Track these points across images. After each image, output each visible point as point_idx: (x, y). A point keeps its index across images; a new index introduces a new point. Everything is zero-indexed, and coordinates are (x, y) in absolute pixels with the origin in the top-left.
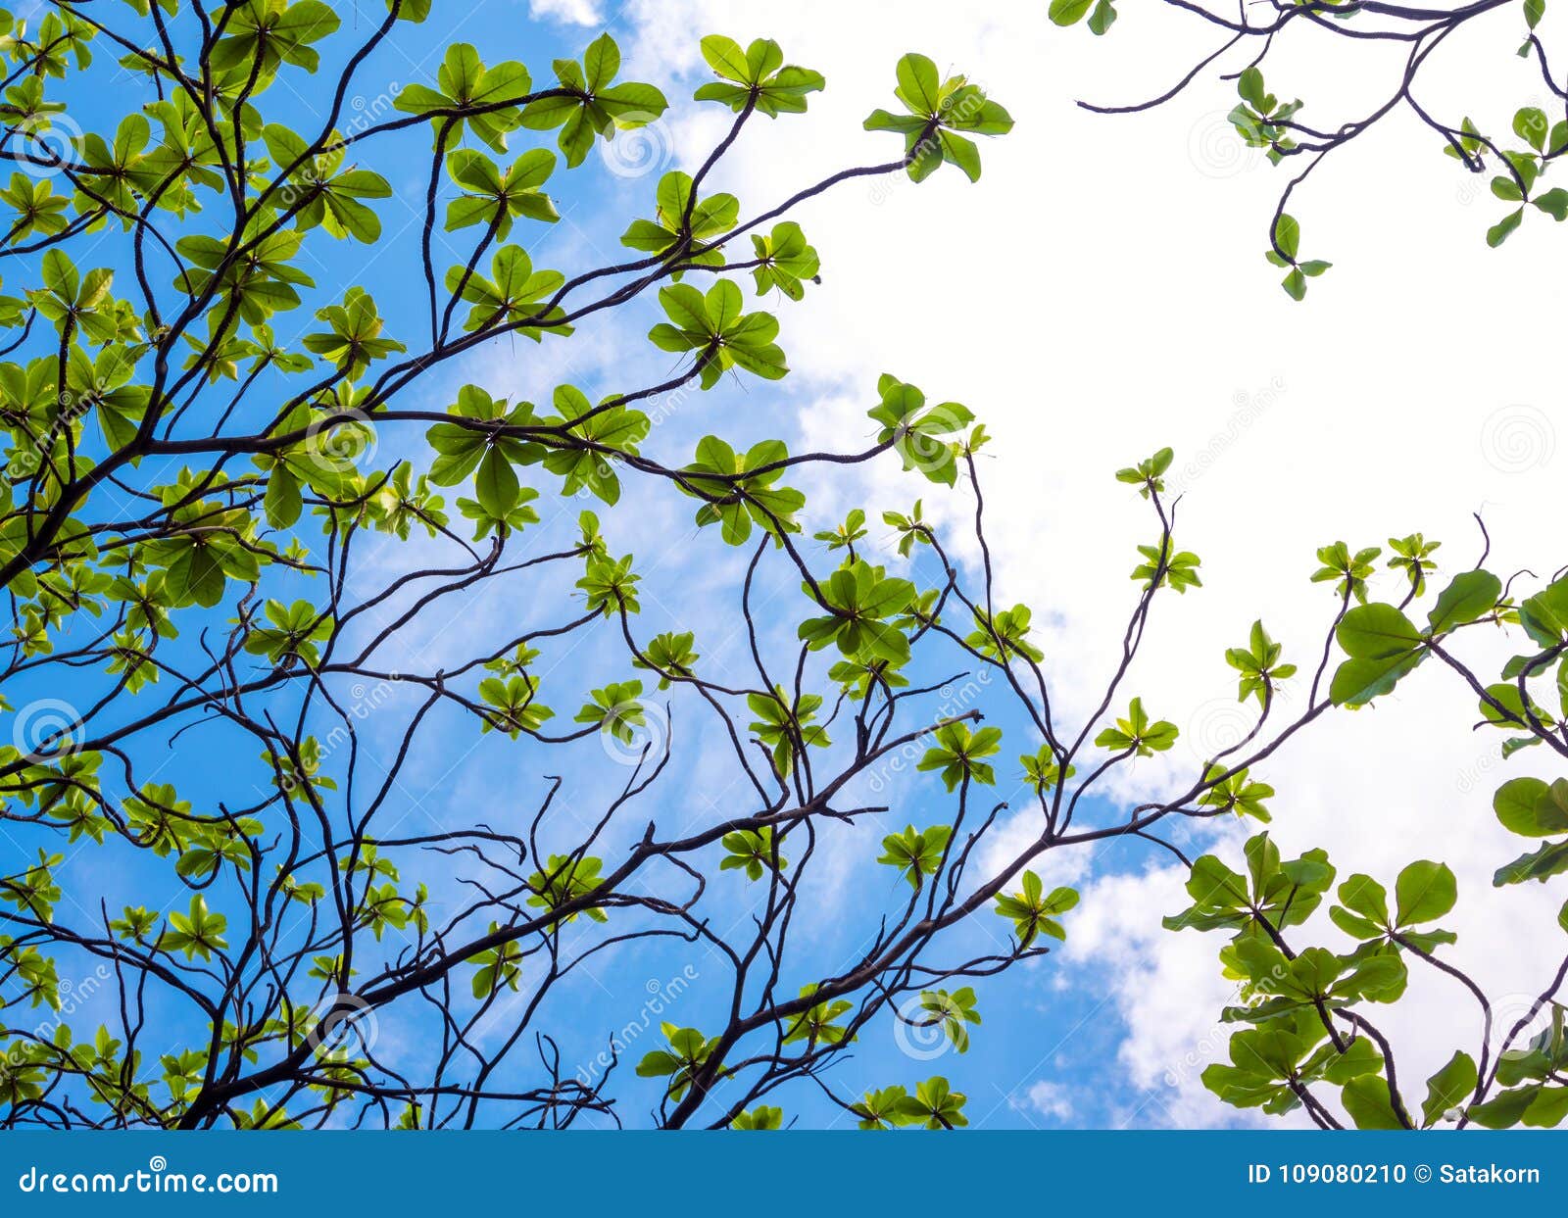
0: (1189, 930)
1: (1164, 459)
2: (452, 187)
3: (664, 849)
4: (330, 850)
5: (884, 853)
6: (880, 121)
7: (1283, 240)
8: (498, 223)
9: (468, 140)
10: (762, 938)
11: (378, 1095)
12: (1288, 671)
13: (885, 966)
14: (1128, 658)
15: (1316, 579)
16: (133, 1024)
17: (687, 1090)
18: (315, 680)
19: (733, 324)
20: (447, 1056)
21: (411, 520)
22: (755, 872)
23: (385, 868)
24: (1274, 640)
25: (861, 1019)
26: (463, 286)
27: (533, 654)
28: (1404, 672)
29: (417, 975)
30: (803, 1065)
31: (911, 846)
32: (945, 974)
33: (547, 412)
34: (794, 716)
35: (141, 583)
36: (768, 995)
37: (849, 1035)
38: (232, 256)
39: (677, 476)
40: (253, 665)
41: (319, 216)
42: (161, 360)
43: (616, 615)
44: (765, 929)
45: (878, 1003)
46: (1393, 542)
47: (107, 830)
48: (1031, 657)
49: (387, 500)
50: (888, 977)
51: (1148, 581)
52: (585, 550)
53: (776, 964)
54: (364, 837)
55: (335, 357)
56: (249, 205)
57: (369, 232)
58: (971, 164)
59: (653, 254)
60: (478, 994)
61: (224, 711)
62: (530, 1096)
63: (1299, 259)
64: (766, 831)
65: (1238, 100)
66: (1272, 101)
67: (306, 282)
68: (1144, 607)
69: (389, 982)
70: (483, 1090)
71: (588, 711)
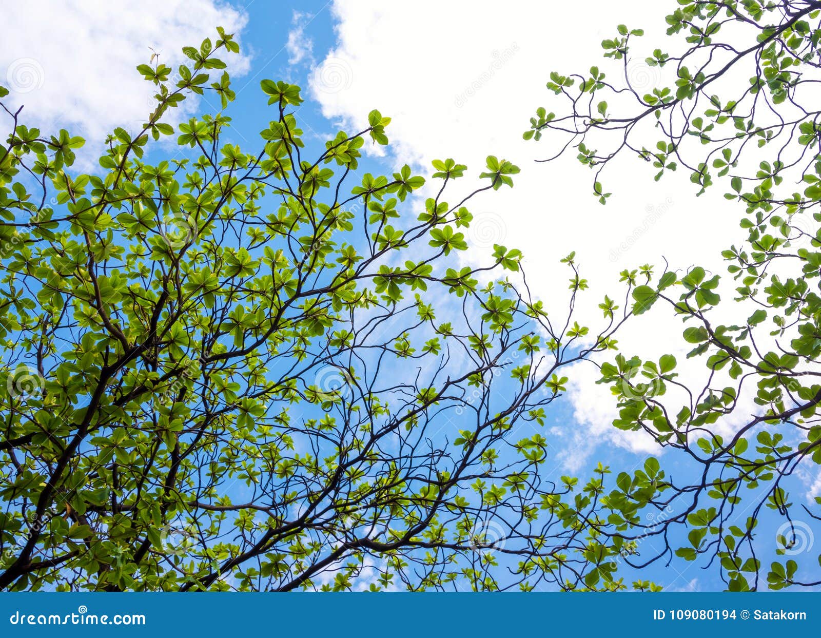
0: (603, 384)
1: (573, 254)
2: (370, 213)
3: (453, 383)
4: (363, 396)
5: (512, 375)
6: (484, 175)
7: (597, 189)
8: (384, 220)
9: (373, 199)
10: (483, 403)
11: (386, 461)
12: (617, 307)
13: (518, 406)
14: (571, 311)
15: (621, 281)
16: (316, 451)
17: (468, 448)
18: (352, 351)
19: (451, 237)
20: (402, 447)
21: (369, 303)
22: (478, 385)
23: (376, 399)
24: (611, 300)
25: (513, 421)
26: (377, 238)
27: (408, 335)
28: (653, 303)
29: (391, 427)
30: (500, 436)
31: (519, 372)
32: (534, 405)
33: (404, 268)
34: (482, 341)
35: (299, 331)
36: (487, 418)
37: (511, 426)
38: (315, 240)
39: (442, 281)
40: (333, 349)
41: (336, 226)
42: (299, 272)
43: (429, 321)
44: (483, 400)
45: (518, 416)
46: (641, 267)
47: (300, 400)
48: (544, 314)
49: (362, 300)
50: (519, 409)
51: (573, 289)
52: (417, 304)
53: (488, 408)
54: (371, 392)
55: (345, 263)
56: (317, 226)
57: (349, 228)
58: (510, 182)
59: (426, 222)
60: (407, 430)
61: (328, 363)
62: (427, 456)
63: (602, 194)
64: (479, 374)
65: (579, 152)
66: (588, 151)
67: (335, 244)
68: (574, 295)
69: (384, 430)
70: (414, 455)
71: (425, 348)
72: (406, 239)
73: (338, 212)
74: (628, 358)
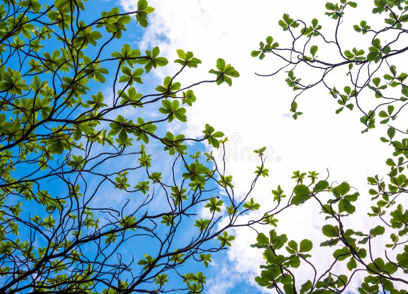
0: (256, 248)
1: (264, 149)
2: (121, 74)
3: (149, 217)
4: (78, 209)
5: (196, 224)
6: (212, 71)
7: (294, 107)
8: (130, 82)
9: (126, 64)
10: (167, 239)
11: (82, 262)
12: (284, 196)
13: (193, 248)
14: (251, 189)
15: (292, 178)
16: (32, 240)
17: (148, 269)
18: (80, 173)
19: (177, 110)
20: (98, 255)
21: (106, 142)
22: (168, 225)
23: (91, 214)
24: (282, 190)
25: (186, 258)
26: (121, 94)
27: (128, 173)
28: (307, 200)
29: (93, 238)
30: (173, 266)
31: (201, 223)
32: (205, 251)
33: (136, 123)
34: (180, 193)
35: (47, 148)
36: (167, 251)
37: (183, 261)
38: (73, 82)
39: (161, 140)
40: (68, 168)
41: (93, 76)
42: (55, 102)
43: (146, 167)
44: (168, 237)
45: (190, 255)
46: (309, 172)
47: (33, 199)
48: (231, 187)
49: (101, 137)
50: (193, 250)
51: (257, 174)
52: (141, 152)
53: (170, 245)
54: (86, 207)
55: (92, 106)
56: (78, 72)
57: (103, 81)
58: (230, 82)
59: (161, 93)
60: (106, 243)
61: (60, 177)
62: (114, 266)
63: (296, 111)
64: (171, 216)
65: (288, 77)
66: (295, 78)
67: (88, 89)
68: (256, 179)
69: (88, 238)
70: (105, 263)
71: (137, 187)
72: (143, 101)
73: (97, 67)
74: (278, 234)
